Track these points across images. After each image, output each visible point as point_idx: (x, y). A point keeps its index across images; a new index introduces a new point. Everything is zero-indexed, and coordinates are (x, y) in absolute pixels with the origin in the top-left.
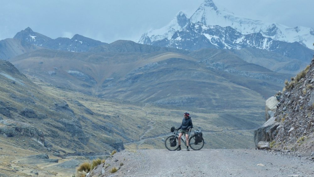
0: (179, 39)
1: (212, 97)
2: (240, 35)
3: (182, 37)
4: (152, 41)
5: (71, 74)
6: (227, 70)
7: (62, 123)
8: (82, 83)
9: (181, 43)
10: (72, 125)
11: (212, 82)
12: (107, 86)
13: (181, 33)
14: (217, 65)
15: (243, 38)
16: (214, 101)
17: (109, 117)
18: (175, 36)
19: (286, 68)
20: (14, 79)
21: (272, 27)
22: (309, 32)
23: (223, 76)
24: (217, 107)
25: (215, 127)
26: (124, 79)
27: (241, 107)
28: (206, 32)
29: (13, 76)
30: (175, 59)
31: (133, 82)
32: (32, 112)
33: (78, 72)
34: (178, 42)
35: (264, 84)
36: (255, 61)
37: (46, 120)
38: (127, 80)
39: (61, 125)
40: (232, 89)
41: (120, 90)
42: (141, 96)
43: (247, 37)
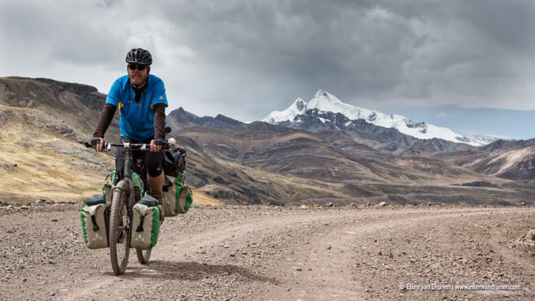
0: (299, 121)
1: (332, 170)
2: (348, 120)
3: (302, 120)
4: (276, 122)
5: (220, 147)
6: (343, 149)
7: (242, 188)
8: (229, 154)
9: (302, 124)
10: (249, 190)
11: (332, 157)
12: (248, 157)
13: (301, 116)
14: (336, 145)
15: (350, 122)
16: (333, 173)
17: (265, 183)
18: (296, 118)
19: (386, 149)
20: (196, 152)
21: (372, 114)
22: (402, 120)
23: (340, 153)
24: (336, 177)
25: (342, 194)
26: (262, 152)
27: (355, 178)
28: (321, 116)
29: (195, 149)
30: (303, 138)
31: (269, 155)
32: (221, 179)
33: (226, 146)
34: (298, 123)
35: (373, 161)
36: (361, 142)
37: (231, 185)
38: (264, 153)
39: (241, 190)
40: (347, 164)
41: (259, 161)
42: (276, 166)
43: (354, 122)
